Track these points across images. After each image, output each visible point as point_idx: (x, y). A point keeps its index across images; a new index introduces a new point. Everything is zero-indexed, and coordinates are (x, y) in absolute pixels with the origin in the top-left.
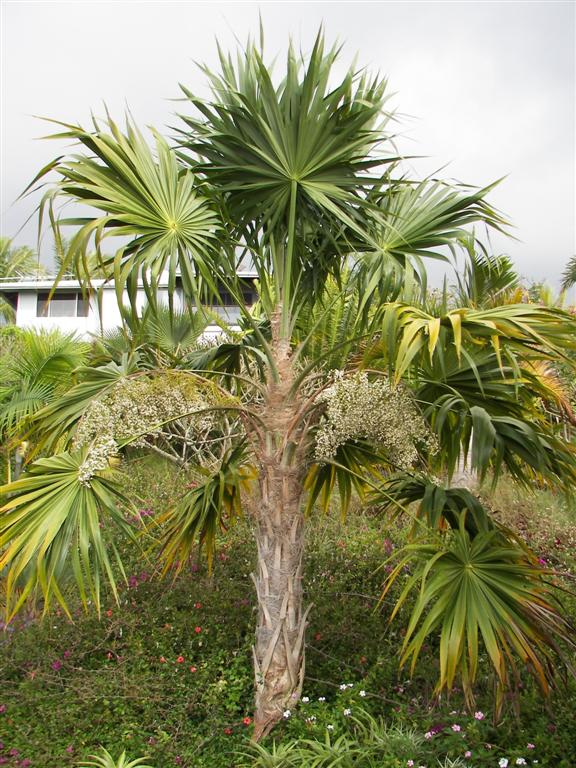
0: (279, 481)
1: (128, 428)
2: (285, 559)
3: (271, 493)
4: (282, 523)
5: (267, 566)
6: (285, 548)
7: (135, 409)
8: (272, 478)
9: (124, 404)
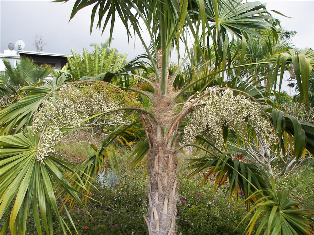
0: (167, 157)
1: (66, 120)
2: (170, 207)
3: (161, 165)
4: (168, 185)
5: (158, 212)
6: (170, 200)
7: (73, 107)
8: (161, 155)
9: (65, 103)
